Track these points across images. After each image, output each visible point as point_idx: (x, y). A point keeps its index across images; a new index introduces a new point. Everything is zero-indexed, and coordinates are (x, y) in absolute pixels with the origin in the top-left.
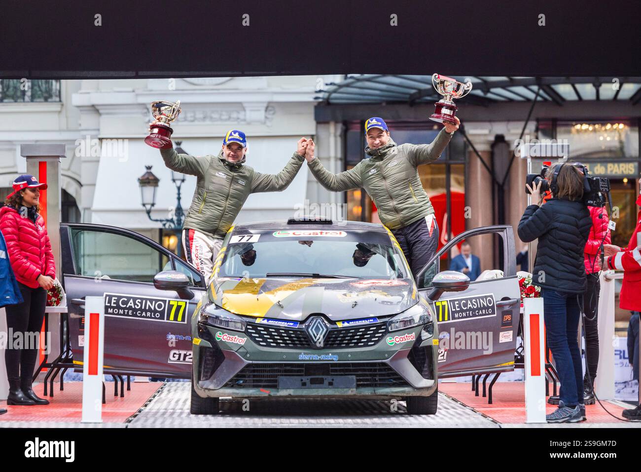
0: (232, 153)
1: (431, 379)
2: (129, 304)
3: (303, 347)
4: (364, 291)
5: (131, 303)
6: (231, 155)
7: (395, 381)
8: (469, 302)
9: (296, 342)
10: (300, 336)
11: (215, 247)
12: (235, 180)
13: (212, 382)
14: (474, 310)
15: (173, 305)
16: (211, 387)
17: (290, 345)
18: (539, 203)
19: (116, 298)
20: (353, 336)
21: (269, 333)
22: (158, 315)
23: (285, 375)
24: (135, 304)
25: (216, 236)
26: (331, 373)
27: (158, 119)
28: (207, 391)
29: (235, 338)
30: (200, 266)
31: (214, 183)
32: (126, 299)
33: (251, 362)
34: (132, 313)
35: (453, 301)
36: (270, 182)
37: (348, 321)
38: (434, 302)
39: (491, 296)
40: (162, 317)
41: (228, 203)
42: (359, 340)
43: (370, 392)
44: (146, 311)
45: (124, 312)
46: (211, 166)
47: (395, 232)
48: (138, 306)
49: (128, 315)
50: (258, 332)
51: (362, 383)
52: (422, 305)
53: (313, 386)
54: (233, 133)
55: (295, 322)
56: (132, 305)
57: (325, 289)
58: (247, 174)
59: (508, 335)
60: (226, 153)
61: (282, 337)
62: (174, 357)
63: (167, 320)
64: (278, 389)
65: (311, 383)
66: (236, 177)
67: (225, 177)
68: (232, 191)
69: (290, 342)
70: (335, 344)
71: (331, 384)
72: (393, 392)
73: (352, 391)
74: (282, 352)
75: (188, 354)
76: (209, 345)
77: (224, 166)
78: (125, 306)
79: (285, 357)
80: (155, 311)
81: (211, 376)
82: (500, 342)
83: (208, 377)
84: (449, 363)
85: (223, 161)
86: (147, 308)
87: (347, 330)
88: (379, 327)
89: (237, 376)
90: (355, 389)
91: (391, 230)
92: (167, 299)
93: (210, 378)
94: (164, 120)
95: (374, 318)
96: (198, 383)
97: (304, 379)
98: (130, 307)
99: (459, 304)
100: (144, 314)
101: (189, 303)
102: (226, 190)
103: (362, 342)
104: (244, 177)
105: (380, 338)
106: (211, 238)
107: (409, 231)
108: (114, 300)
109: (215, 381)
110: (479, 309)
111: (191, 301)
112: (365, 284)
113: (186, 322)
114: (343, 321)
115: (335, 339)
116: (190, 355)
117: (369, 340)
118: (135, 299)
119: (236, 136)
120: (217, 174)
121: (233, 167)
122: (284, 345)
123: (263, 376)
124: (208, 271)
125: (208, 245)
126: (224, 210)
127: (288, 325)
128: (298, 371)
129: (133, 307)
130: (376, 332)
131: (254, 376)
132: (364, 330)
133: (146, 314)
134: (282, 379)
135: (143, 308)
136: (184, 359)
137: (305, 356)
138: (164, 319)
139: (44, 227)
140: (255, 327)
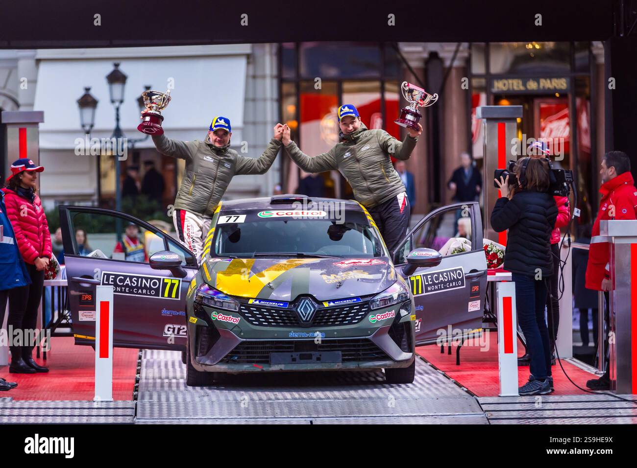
0: (218, 138)
1: (409, 352)
2: (126, 282)
3: (292, 325)
4: (347, 271)
5: (128, 281)
6: (217, 141)
7: (376, 355)
8: (441, 276)
9: (287, 321)
10: (290, 315)
11: (205, 226)
12: (222, 163)
13: (208, 358)
14: (445, 283)
15: (167, 283)
16: (208, 362)
17: (281, 324)
18: (508, 195)
19: (114, 277)
20: (338, 315)
21: (261, 313)
22: (153, 292)
23: (276, 352)
24: (131, 282)
25: (205, 216)
26: (318, 349)
27: (150, 107)
28: (204, 366)
29: (230, 318)
30: (192, 244)
31: (202, 166)
32: (123, 278)
33: (245, 340)
34: (129, 290)
35: (426, 275)
36: (252, 166)
37: (334, 301)
38: (409, 277)
39: (461, 269)
40: (157, 294)
41: (215, 185)
42: (344, 319)
43: (355, 366)
44: (142, 289)
45: (121, 289)
46: (199, 150)
47: (370, 210)
48: (134, 284)
49: (125, 292)
50: (251, 312)
51: (347, 357)
52: (400, 284)
53: (302, 361)
54: (218, 120)
55: (285, 302)
56: (129, 283)
57: (311, 269)
58: (232, 158)
59: (476, 304)
60: (212, 139)
61: (273, 317)
62: (168, 331)
63: (162, 296)
64: (270, 364)
65: (301, 359)
66: (223, 161)
67: (212, 161)
68: (219, 174)
69: (280, 321)
70: (323, 322)
71: (318, 359)
72: (376, 366)
73: (338, 366)
74: (273, 331)
75: (181, 328)
76: (205, 323)
77: (211, 150)
78: (122, 284)
79: (276, 335)
80: (150, 289)
81: (207, 352)
82: (469, 311)
83: (205, 353)
84: (423, 332)
85: (210, 145)
86: (143, 286)
87: (333, 309)
88: (362, 306)
89: (232, 352)
90: (341, 364)
91: (366, 208)
92: (162, 278)
93: (206, 354)
94: (155, 108)
95: (357, 298)
96: (195, 358)
97: (293, 355)
98: (127, 285)
99: (432, 278)
100: (140, 291)
101: (183, 281)
102: (214, 172)
103: (347, 320)
104: (230, 161)
105: (363, 317)
106: (201, 218)
107: (383, 209)
108: (112, 278)
109: (211, 357)
110: (449, 282)
111: (184, 279)
112: (347, 263)
113: (179, 299)
114: (329, 301)
115: (322, 318)
116: (184, 329)
117: (353, 318)
118: (131, 278)
119: (222, 122)
120: (205, 158)
121: (219, 152)
122: (275, 324)
123: (256, 353)
124: (199, 249)
125: (198, 225)
126: (212, 192)
127: (279, 306)
128: (288, 348)
129: (130, 285)
130: (359, 310)
131: (248, 353)
132: (348, 309)
133: (142, 292)
134: (274, 356)
135: (139, 286)
136: (178, 333)
137: (295, 334)
138: (159, 296)
139: (41, 206)
140: (248, 307)
